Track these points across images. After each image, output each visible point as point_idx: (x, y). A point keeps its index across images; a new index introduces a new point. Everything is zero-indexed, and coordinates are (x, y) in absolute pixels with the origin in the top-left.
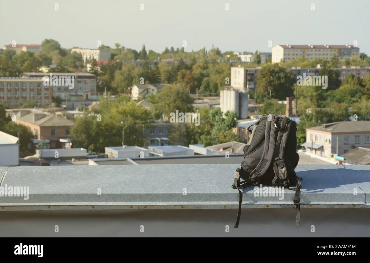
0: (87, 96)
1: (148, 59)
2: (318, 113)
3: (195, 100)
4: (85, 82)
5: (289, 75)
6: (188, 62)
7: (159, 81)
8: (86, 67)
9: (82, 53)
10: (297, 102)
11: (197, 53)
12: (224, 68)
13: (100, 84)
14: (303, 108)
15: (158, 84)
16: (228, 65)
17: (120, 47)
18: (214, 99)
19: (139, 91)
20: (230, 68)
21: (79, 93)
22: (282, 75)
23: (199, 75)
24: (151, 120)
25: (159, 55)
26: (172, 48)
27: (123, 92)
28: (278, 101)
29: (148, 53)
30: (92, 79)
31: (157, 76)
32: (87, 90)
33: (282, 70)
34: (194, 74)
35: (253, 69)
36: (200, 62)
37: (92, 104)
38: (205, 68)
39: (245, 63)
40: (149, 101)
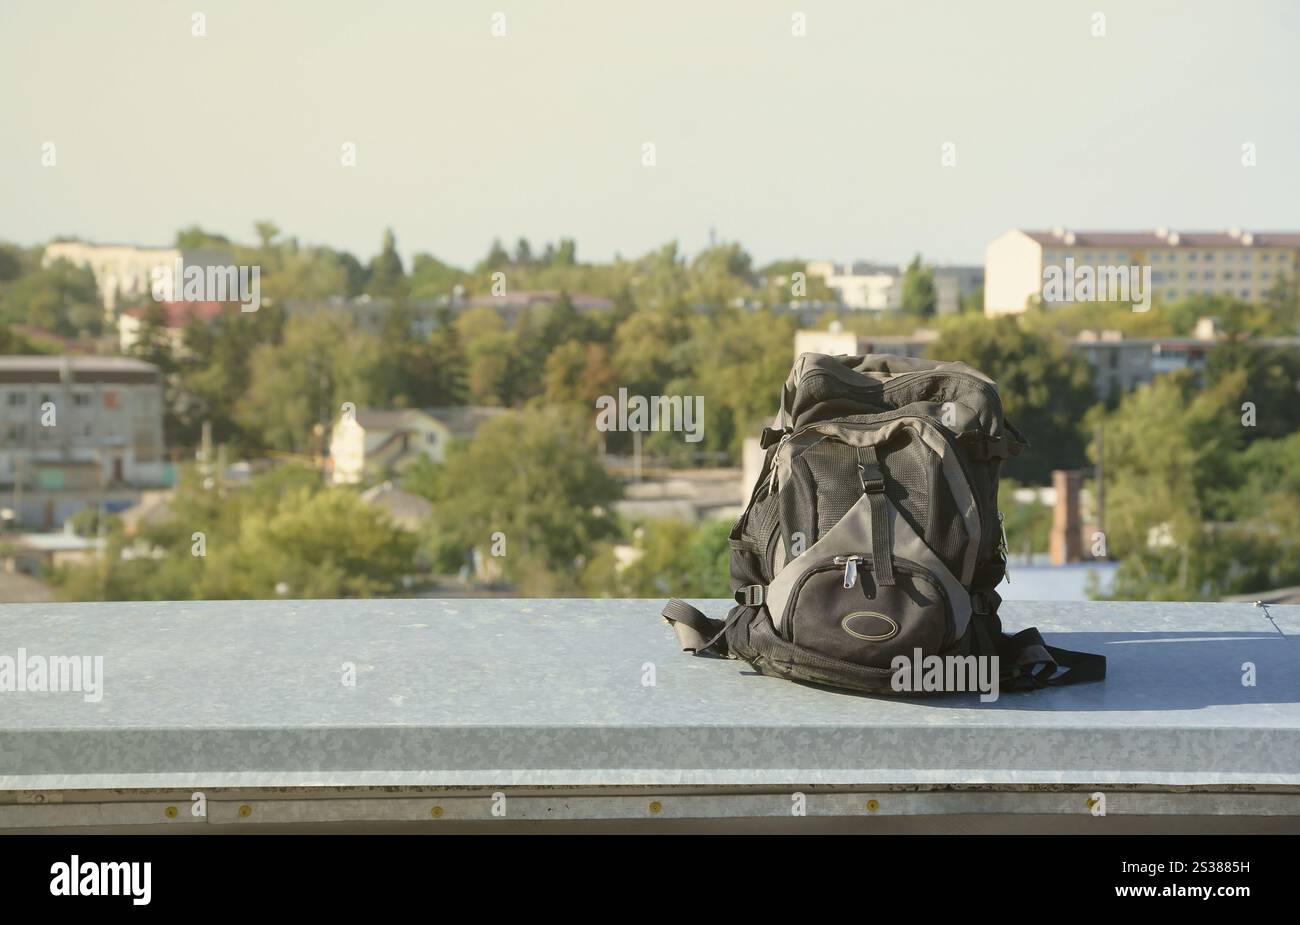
0: (118, 465)
1: (407, 291)
2: (1201, 545)
3: (626, 483)
4: (110, 401)
5: (1064, 370)
6: (595, 307)
7: (461, 394)
8: (115, 331)
9: (96, 264)
10: (1102, 496)
11: (640, 267)
12: (765, 337)
13: (181, 407)
14: (1130, 522)
15: (455, 412)
16: (782, 325)
17: (276, 240)
18: (718, 482)
19: (366, 443)
20: (792, 335)
21: (83, 453)
22: (1032, 368)
23: (648, 369)
24: (419, 578)
25: (458, 276)
26: (524, 246)
27: (291, 445)
28: (1015, 487)
29: (408, 266)
30: (143, 388)
31: (452, 375)
32: (118, 439)
33: (1031, 346)
34: (625, 364)
35: (900, 340)
36: (653, 310)
37: (138, 502)
38: (675, 335)
39: (859, 312)
40: (411, 491)
